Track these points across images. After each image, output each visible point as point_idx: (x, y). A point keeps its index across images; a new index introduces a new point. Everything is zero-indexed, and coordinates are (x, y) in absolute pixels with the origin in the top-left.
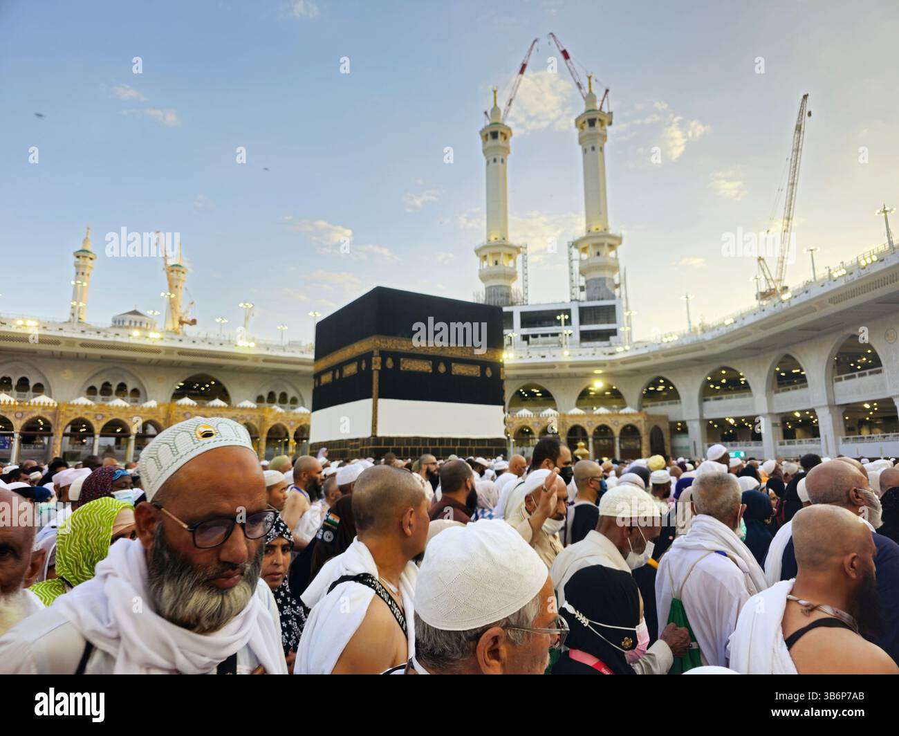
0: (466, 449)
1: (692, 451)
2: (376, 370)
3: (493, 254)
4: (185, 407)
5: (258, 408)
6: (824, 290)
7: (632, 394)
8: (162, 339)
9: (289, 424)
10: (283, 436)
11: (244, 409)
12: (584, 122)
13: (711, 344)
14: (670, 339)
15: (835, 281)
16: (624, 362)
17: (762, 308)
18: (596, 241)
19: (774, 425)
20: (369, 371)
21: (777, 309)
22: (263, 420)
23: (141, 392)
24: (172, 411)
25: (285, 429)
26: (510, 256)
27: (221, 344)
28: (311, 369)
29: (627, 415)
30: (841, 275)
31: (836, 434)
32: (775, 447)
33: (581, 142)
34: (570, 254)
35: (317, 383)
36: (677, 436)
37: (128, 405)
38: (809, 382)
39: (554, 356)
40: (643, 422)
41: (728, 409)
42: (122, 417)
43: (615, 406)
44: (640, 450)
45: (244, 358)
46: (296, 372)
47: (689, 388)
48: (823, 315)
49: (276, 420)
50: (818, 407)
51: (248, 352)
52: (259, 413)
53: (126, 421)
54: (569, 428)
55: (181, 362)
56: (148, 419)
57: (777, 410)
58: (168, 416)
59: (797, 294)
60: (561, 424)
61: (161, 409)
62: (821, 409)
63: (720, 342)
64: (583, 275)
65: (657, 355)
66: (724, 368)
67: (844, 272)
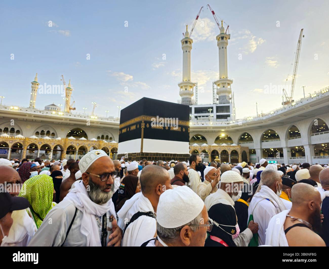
0: (175, 158)
1: (257, 160)
2: (143, 128)
3: (185, 86)
4: (71, 140)
5: (98, 140)
6: (308, 102)
7: (236, 139)
8: (63, 115)
9: (109, 147)
10: (107, 151)
11: (93, 141)
12: (220, 38)
13: (265, 121)
14: (250, 119)
15: (312, 98)
16: (233, 127)
17: (285, 108)
18: (223, 82)
19: (288, 151)
20: (140, 128)
21: (290, 109)
22: (99, 145)
23: (55, 134)
24: (66, 141)
25: (107, 149)
26: (191, 87)
27: (85, 117)
28: (119, 127)
29: (233, 146)
30: (314, 96)
31: (311, 155)
32: (288, 159)
33: (218, 45)
34: (213, 86)
35: (121, 132)
36: (252, 155)
37: (50, 139)
38: (301, 136)
39: (207, 124)
40: (239, 149)
41: (271, 145)
42: (48, 143)
43: (229, 143)
44: (238, 159)
45: (93, 123)
46: (112, 128)
47: (257, 137)
48: (307, 111)
49: (104, 146)
50: (305, 145)
51: (94, 120)
52: (98, 143)
53: (50, 145)
54: (212, 151)
55: (70, 123)
56: (57, 144)
57: (289, 146)
58: (65, 143)
59: (298, 103)
60: (209, 149)
61: (63, 141)
62: (306, 146)
63: (269, 120)
64: (218, 95)
65: (245, 124)
66: (270, 130)
67: (316, 95)
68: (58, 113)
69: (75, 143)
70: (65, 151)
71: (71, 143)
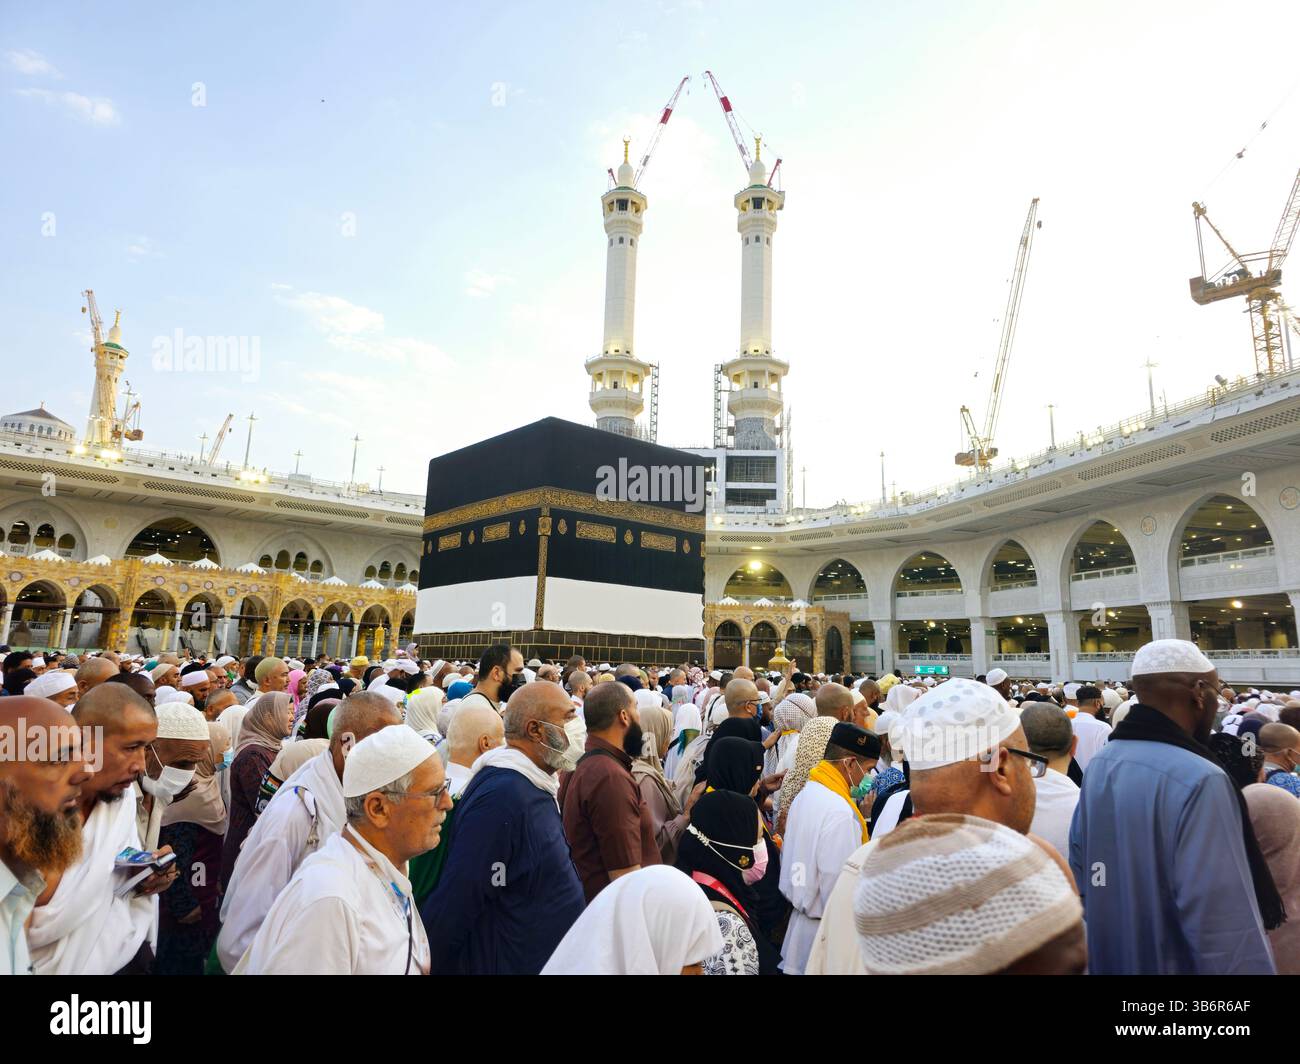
1: (878, 662)
2: (543, 535)
3: (612, 373)
4: (155, 567)
5: (270, 575)
6: (1072, 462)
7: (801, 580)
8: (121, 461)
10: (304, 617)
11: (248, 574)
12: (748, 201)
13: (915, 520)
14: (860, 510)
15: (1089, 450)
16: (795, 537)
17: (989, 479)
18: (753, 367)
19: (988, 633)
20: (532, 536)
21: (1010, 481)
22: (276, 592)
23: (78, 540)
24: (134, 573)
25: (307, 606)
26: (635, 377)
27: (215, 475)
29: (798, 610)
30: (1097, 442)
31: (1070, 649)
32: (987, 661)
33: (740, 230)
34: (718, 382)
36: (859, 641)
37: (63, 560)
38: (1039, 580)
40: (818, 622)
41: (930, 607)
42: (53, 578)
43: (783, 597)
44: (812, 657)
45: (249, 498)
46: (324, 524)
47: (879, 577)
48: (1069, 493)
49: (296, 594)
50: (1050, 613)
51: (256, 489)
52: (271, 584)
53: (60, 584)
54: (718, 624)
55: (148, 497)
56: (94, 583)
57: (993, 614)
58: (129, 579)
59: (1037, 463)
60: (709, 618)
61: (117, 568)
62: (1053, 616)
63: (928, 519)
64: (733, 413)
65: (842, 530)
66: (926, 554)
67: (1102, 440)
68: (98, 454)
69: (171, 580)
70: (128, 613)
71: (154, 579)
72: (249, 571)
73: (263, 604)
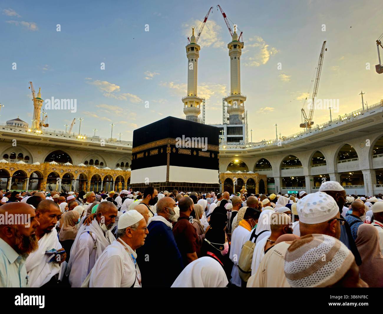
1: (276, 190)
2: (168, 153)
3: (190, 102)
4: (53, 165)
5: (88, 167)
6: (337, 125)
7: (251, 165)
8: (42, 133)
10: (98, 180)
11: (81, 167)
12: (232, 46)
13: (287, 145)
14: (269, 143)
15: (342, 121)
16: (249, 151)
17: (310, 131)
18: (235, 98)
19: (311, 180)
20: (165, 153)
22: (90, 172)
23: (30, 158)
24: (47, 167)
25: (99, 176)
26: (198, 103)
27: (70, 137)
29: (250, 174)
32: (311, 189)
33: (230, 55)
34: (224, 103)
36: (270, 184)
37: (26, 164)
38: (327, 163)
40: (257, 178)
41: (292, 173)
42: (23, 169)
43: (245, 171)
44: (255, 189)
45: (80, 144)
46: (104, 151)
47: (276, 164)
48: (336, 136)
49: (96, 173)
51: (82, 141)
52: (88, 169)
53: (25, 171)
54: (225, 179)
55: (50, 144)
56: (35, 170)
57: (312, 174)
58: (46, 169)
59: (326, 126)
60: (222, 177)
61: (42, 166)
62: (331, 174)
63: (291, 145)
64: (229, 113)
65: (263, 149)
66: (290, 156)
67: (346, 118)
68: (35, 132)
69: (58, 169)
70: (46, 179)
71: (53, 169)
72: (81, 166)
73: (86, 175)
